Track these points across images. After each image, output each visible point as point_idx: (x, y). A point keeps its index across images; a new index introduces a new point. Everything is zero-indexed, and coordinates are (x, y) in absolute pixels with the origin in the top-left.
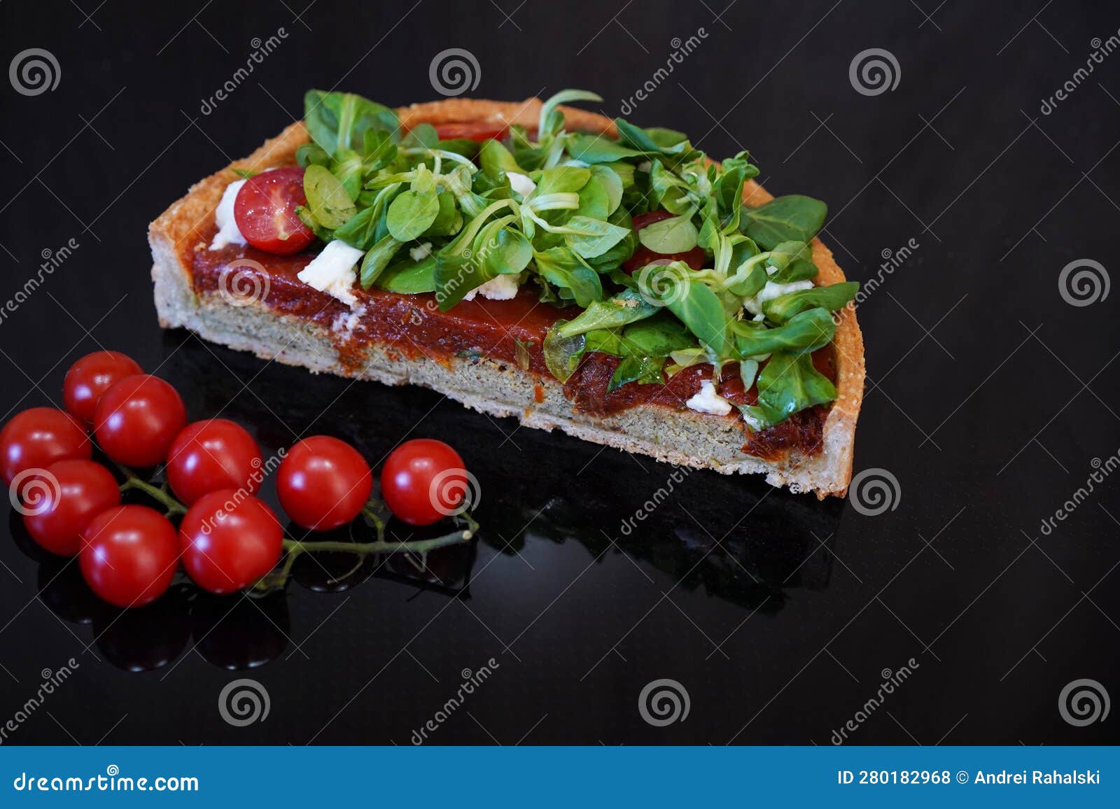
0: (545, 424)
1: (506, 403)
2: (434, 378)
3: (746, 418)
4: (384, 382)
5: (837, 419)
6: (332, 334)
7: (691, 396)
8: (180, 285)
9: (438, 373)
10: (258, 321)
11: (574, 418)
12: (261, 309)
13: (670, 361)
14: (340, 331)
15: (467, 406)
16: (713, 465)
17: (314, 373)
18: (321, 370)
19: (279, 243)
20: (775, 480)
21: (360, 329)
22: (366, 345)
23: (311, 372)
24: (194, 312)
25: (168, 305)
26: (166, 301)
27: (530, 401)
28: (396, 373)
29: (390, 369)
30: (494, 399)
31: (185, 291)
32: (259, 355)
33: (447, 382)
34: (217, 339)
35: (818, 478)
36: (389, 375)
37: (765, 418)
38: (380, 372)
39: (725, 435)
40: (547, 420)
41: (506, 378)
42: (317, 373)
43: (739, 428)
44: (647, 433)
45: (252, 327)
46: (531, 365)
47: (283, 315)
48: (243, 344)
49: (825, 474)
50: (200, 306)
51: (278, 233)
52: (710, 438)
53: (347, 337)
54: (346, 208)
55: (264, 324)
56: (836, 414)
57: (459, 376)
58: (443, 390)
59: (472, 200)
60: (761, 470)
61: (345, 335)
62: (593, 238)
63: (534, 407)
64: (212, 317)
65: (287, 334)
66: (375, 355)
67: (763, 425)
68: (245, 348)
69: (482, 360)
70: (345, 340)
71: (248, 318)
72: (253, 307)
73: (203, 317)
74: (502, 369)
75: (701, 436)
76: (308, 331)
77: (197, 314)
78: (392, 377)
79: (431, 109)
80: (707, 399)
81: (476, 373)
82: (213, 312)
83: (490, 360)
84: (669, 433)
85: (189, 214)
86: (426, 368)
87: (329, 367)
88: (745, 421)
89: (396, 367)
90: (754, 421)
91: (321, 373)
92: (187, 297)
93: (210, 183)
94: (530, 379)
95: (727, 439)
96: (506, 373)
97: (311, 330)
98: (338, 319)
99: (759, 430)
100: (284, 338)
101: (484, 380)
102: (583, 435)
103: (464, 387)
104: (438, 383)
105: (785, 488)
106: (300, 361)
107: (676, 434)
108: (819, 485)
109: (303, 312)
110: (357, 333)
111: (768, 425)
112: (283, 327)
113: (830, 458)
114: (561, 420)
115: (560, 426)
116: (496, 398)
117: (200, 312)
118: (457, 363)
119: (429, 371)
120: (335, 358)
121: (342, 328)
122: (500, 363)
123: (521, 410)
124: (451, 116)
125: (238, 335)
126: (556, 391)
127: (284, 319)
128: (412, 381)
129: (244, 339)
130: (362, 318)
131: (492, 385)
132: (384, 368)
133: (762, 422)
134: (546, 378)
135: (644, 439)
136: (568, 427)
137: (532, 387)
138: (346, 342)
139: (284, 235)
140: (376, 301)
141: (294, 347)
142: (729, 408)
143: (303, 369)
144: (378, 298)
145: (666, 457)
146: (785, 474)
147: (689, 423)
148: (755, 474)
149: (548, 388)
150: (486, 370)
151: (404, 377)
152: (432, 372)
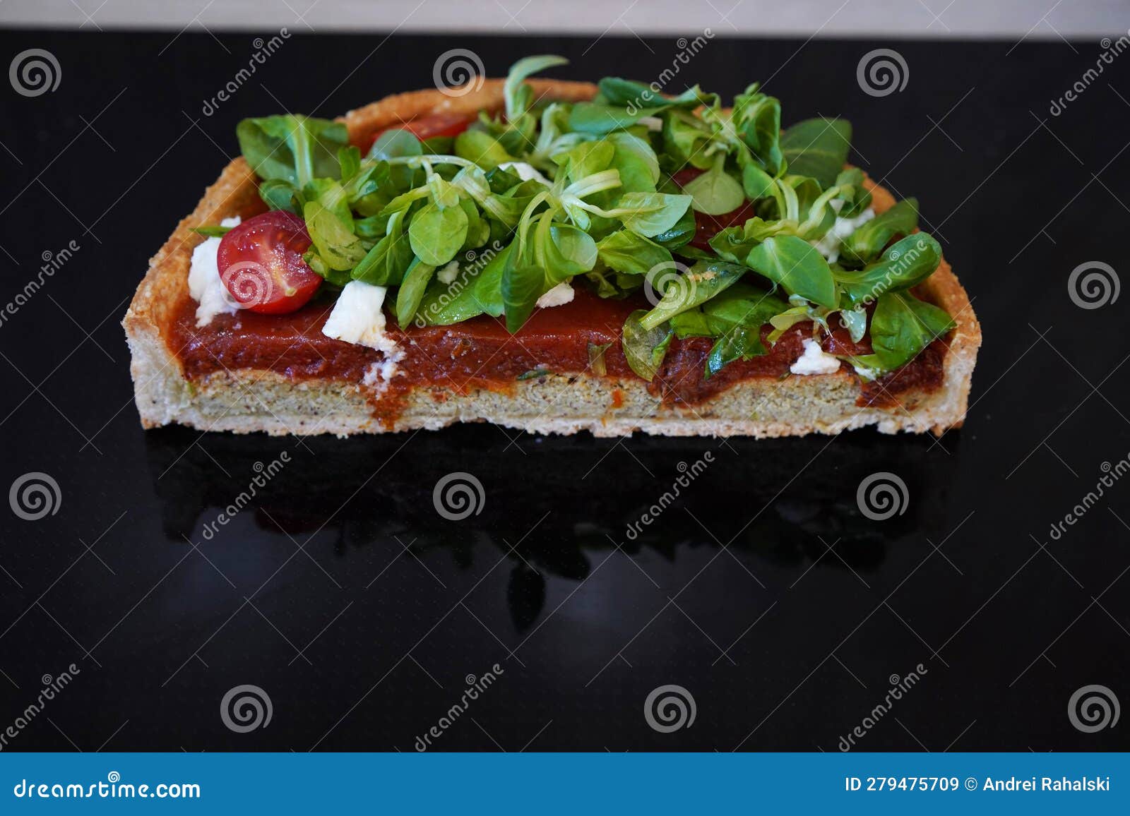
0: (623, 430)
1: (577, 417)
2: (491, 410)
3: (859, 369)
4: (428, 427)
5: (960, 347)
6: (364, 389)
7: (794, 360)
8: (168, 375)
9: (495, 403)
10: (271, 395)
11: (658, 416)
12: (275, 381)
13: (770, 328)
14: (374, 384)
15: (531, 431)
16: (821, 429)
17: (344, 437)
18: (350, 432)
19: (287, 300)
20: (888, 427)
21: (399, 375)
22: (408, 391)
23: (339, 436)
24: (189, 402)
25: (154, 402)
26: (152, 398)
27: (604, 409)
28: (443, 415)
29: (437, 412)
30: (562, 416)
31: (176, 382)
32: (271, 433)
33: (506, 410)
34: (216, 427)
35: (936, 414)
36: (435, 419)
37: (882, 366)
38: (423, 418)
39: (834, 393)
40: (626, 424)
41: (579, 390)
42: (347, 437)
43: (850, 383)
44: (743, 411)
45: (263, 404)
46: (609, 369)
47: (302, 382)
48: (249, 425)
49: (944, 408)
50: (196, 395)
51: (283, 290)
52: (816, 401)
53: (384, 388)
54: (351, 243)
55: (279, 397)
56: (960, 342)
57: (520, 400)
58: (502, 420)
59: (498, 202)
60: (872, 421)
61: (381, 386)
62: (653, 213)
63: (611, 413)
64: (212, 403)
65: (307, 402)
66: (419, 400)
67: (879, 373)
68: (254, 429)
69: (549, 377)
70: (381, 392)
71: (258, 395)
72: (264, 380)
73: (200, 406)
74: (572, 381)
75: (807, 401)
76: (333, 392)
77: (193, 404)
78: (438, 420)
79: (370, 113)
80: (813, 359)
81: (541, 393)
82: (213, 398)
83: (557, 375)
84: (769, 406)
85: (164, 292)
86: (481, 400)
87: (360, 427)
88: (856, 373)
89: (444, 408)
90: (867, 370)
91: (351, 436)
92: (179, 389)
93: (169, 251)
94: (606, 385)
95: (835, 397)
96: (577, 385)
97: (338, 390)
98: (369, 370)
99: (874, 379)
100: (304, 406)
101: (551, 398)
102: (669, 431)
103: (526, 412)
104: (494, 413)
105: (901, 432)
106: (324, 428)
107: (777, 404)
108: (938, 420)
109: (328, 373)
110: (395, 381)
111: (885, 371)
112: (303, 394)
113: (951, 390)
114: (642, 420)
115: (639, 428)
116: (565, 414)
117: (196, 401)
118: (520, 386)
119: (485, 404)
120: (369, 415)
121: (377, 380)
122: (569, 375)
123: (594, 421)
124: (396, 115)
125: (244, 417)
126: (637, 391)
127: (304, 386)
128: (463, 419)
129: (251, 420)
130: (400, 363)
131: (561, 400)
132: (429, 413)
133: (878, 370)
134: (625, 379)
135: (739, 418)
136: (650, 426)
137: (610, 393)
138: (384, 395)
139: (289, 291)
140: (418, 340)
141: (316, 414)
142: (838, 364)
143: (328, 436)
144: (421, 336)
145: (765, 432)
146: (899, 418)
147: (793, 390)
148: (867, 426)
149: (628, 390)
150: (554, 387)
151: (454, 417)
152: (487, 404)
